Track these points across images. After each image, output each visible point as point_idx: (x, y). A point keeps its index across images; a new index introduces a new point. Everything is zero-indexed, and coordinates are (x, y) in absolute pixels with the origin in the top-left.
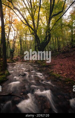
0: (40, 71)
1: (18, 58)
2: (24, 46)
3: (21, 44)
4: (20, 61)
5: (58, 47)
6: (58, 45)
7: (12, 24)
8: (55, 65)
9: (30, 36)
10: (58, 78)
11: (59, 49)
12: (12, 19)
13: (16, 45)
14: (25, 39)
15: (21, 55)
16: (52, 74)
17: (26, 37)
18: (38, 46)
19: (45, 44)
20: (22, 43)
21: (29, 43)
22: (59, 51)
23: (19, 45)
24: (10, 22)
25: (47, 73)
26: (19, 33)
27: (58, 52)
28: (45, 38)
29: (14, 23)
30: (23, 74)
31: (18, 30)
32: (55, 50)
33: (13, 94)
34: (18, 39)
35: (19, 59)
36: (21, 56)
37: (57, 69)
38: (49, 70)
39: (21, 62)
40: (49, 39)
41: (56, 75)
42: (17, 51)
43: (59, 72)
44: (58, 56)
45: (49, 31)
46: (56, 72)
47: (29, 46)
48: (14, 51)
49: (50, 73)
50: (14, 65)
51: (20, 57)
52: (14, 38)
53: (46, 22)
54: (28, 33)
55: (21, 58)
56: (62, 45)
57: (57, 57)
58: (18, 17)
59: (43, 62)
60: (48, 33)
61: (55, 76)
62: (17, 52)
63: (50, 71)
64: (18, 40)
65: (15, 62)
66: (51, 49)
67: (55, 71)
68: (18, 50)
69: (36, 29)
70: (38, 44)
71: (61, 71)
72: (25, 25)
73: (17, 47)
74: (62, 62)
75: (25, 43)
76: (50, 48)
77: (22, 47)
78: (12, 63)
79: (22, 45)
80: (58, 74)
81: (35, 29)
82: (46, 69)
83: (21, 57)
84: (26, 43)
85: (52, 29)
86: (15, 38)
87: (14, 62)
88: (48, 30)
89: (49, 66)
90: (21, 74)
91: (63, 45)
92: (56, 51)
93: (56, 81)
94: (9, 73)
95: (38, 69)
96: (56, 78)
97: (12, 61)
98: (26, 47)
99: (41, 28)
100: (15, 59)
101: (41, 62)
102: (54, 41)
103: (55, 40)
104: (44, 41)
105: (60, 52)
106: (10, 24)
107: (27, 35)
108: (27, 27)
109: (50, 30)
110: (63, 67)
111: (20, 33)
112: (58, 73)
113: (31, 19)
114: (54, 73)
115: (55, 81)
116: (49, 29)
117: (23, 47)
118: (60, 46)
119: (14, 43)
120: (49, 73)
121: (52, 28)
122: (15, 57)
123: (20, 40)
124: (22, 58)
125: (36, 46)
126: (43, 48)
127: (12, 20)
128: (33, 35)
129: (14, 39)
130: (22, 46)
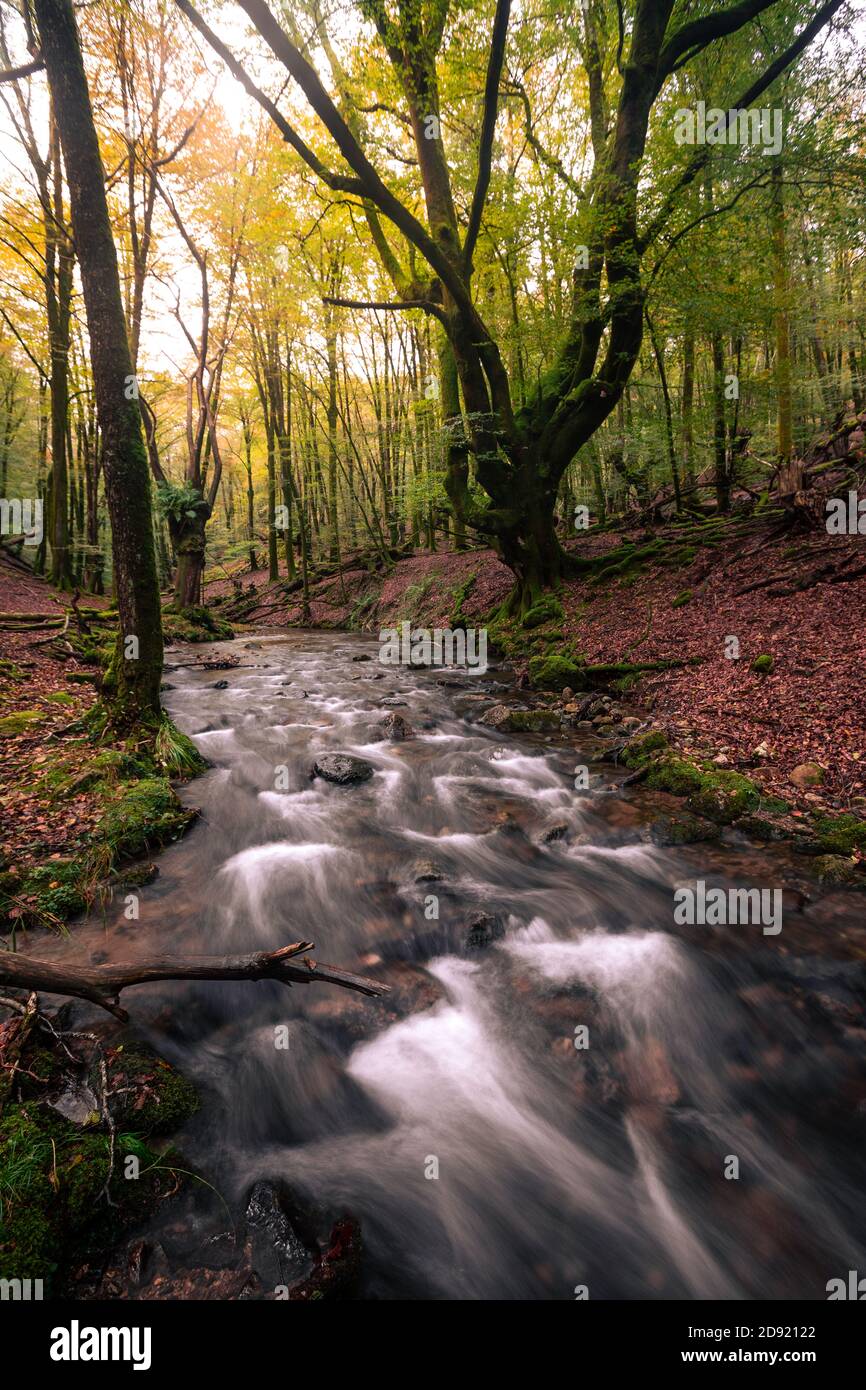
0: (520, 730)
1: (246, 583)
2: (311, 446)
3: (276, 428)
4: (276, 618)
5: (721, 458)
6: (720, 433)
7: (166, 181)
8: (693, 663)
9: (378, 328)
10: (737, 815)
11: (725, 480)
12: (156, 106)
13: (228, 432)
14: (323, 367)
15: (281, 550)
16: (658, 768)
17: (331, 343)
18: (484, 442)
19: (563, 418)
20: (293, 407)
21: (368, 412)
22: (724, 507)
23: (260, 432)
24: (132, 145)
25: (607, 759)
26: (244, 292)
27: (709, 511)
28: (570, 350)
29: (181, 171)
30: (346, 767)
31: (238, 253)
32: (677, 497)
33: (303, 967)
34: (238, 362)
35: (270, 600)
36: (282, 563)
37: (710, 712)
38: (618, 719)
39: (288, 627)
40: (623, 355)
41: (709, 779)
42: (230, 513)
43: (731, 741)
44: (716, 558)
45: (631, 259)
46: (703, 746)
47: (374, 445)
48: (205, 512)
49: (634, 751)
50: (227, 666)
51: (274, 576)
52: (202, 356)
53: (586, 128)
54: (352, 292)
55: (289, 591)
56: (773, 426)
57: (704, 573)
58: (240, 87)
59: (543, 631)
60: (612, 279)
61: (698, 787)
62: (240, 519)
63: (638, 738)
64: (239, 382)
65: (230, 636)
66: (631, 480)
67: (695, 734)
68: (251, 494)
69: (462, 233)
70: (490, 424)
71: (762, 736)
72: (335, 183)
73: (238, 461)
74: (770, 631)
75: (320, 410)
76: (620, 468)
77: (287, 466)
78: (195, 640)
79: (294, 436)
80: (726, 766)
81: (447, 235)
82: (583, 714)
83: (283, 572)
84: (332, 413)
85: (657, 226)
86: (210, 356)
87: (212, 629)
88: (615, 240)
89: (616, 674)
90: (328, 767)
91: (784, 428)
92: (694, 505)
93: (712, 841)
94: (197, 758)
95: (502, 712)
96: (708, 809)
97: (195, 622)
98: (334, 458)
99: (519, 214)
100: (218, 602)
101: (523, 636)
102: (675, 376)
103: (688, 371)
104: (551, 391)
105: (747, 509)
106: (139, 180)
107: (347, 311)
108: (350, 218)
109: (640, 247)
110: (782, 690)
111: (263, 295)
112: (721, 759)
113: (401, 103)
114: (687, 760)
115: (695, 839)
116: (628, 227)
117: (298, 463)
118: (743, 443)
119: (205, 412)
120: (622, 762)
121: (668, 209)
122: (220, 575)
123: (270, 383)
124: (298, 586)
125: (467, 448)
126: (543, 472)
127: (162, 126)
128: (430, 310)
129: (203, 366)
130: (285, 445)
